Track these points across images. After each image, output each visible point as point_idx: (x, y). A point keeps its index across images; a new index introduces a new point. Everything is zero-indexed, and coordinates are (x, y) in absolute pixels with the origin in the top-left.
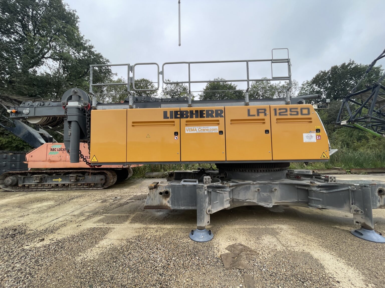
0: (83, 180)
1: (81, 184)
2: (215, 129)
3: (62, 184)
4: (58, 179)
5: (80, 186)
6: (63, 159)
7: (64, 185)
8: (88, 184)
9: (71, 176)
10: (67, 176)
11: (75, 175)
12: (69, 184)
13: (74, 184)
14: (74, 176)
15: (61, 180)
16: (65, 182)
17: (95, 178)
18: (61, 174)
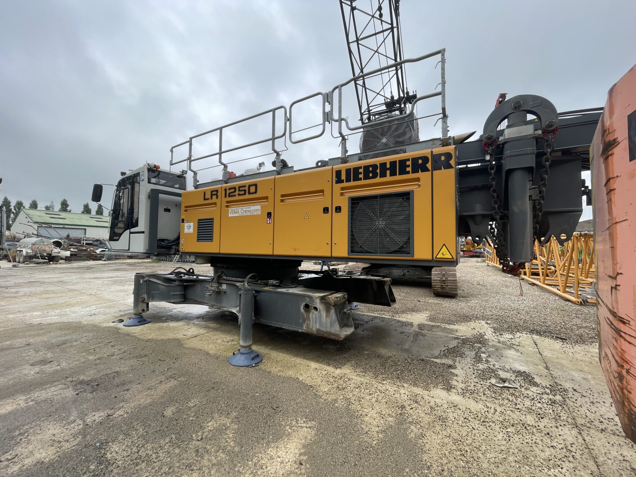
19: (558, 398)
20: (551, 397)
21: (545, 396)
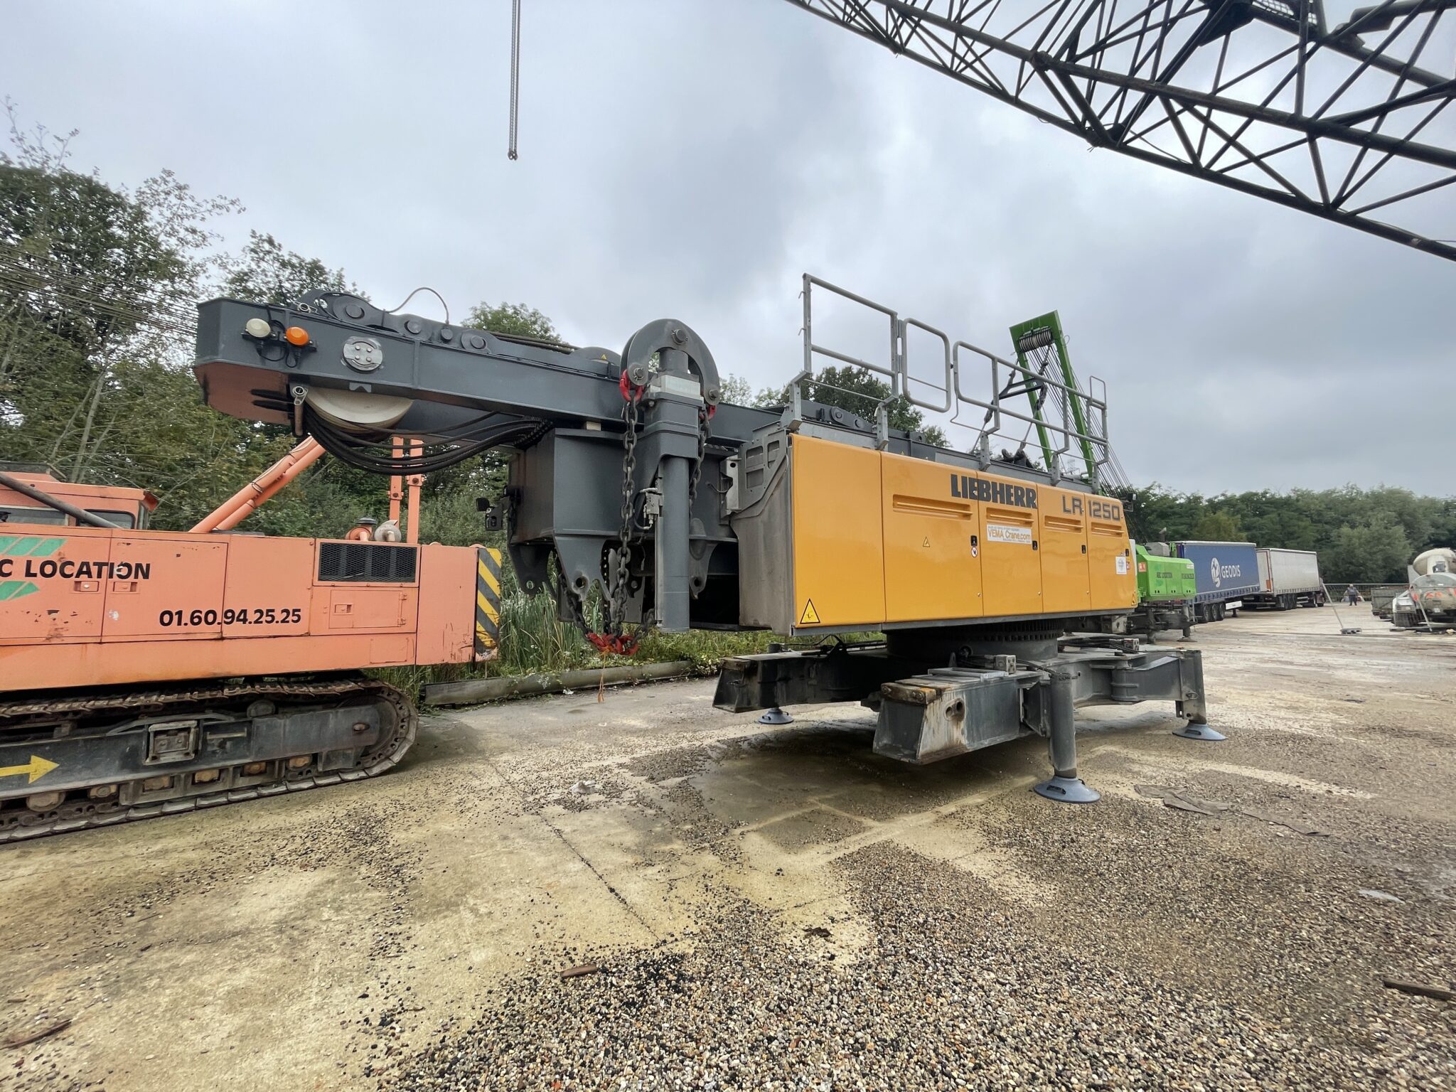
0: (228, 744)
1: (221, 770)
2: (1025, 534)
3: (60, 792)
4: (28, 762)
5: (212, 781)
6: (75, 629)
7: (76, 796)
8: (271, 763)
9: (157, 733)
10: (113, 733)
11: (187, 724)
12: (120, 785)
13: (166, 782)
14: (187, 730)
15: (50, 765)
16: (84, 774)
17: (324, 724)
18: (51, 729)
19: (531, 799)
20: (538, 796)
21: (543, 794)
